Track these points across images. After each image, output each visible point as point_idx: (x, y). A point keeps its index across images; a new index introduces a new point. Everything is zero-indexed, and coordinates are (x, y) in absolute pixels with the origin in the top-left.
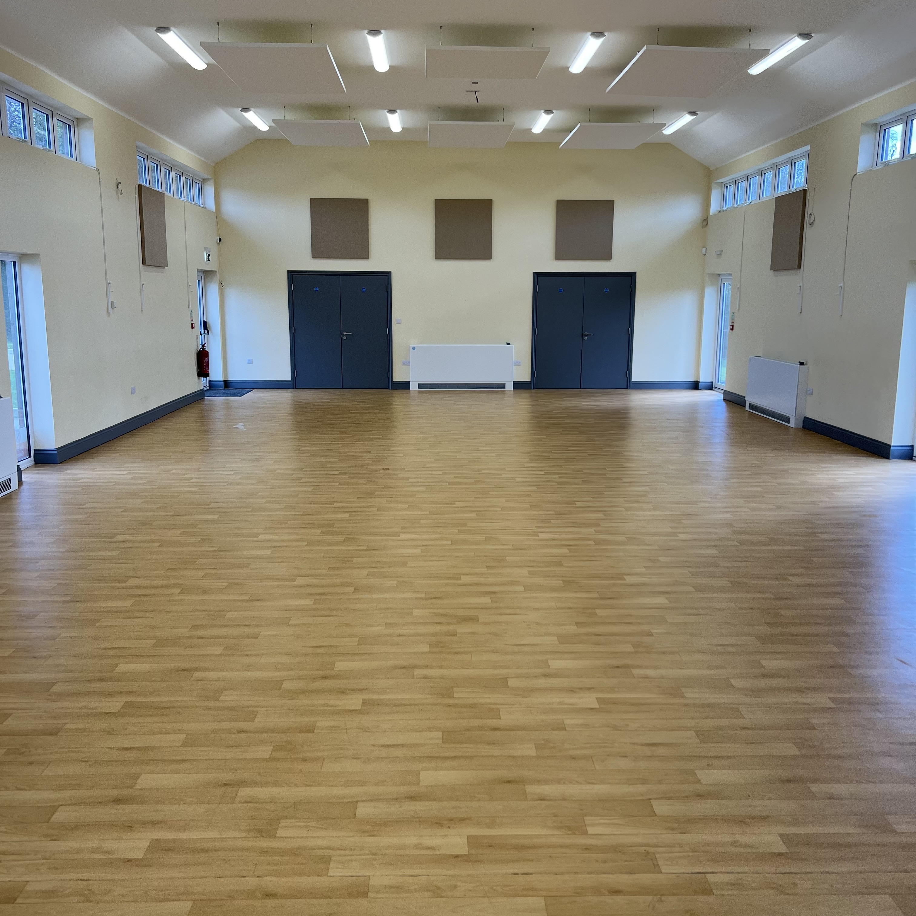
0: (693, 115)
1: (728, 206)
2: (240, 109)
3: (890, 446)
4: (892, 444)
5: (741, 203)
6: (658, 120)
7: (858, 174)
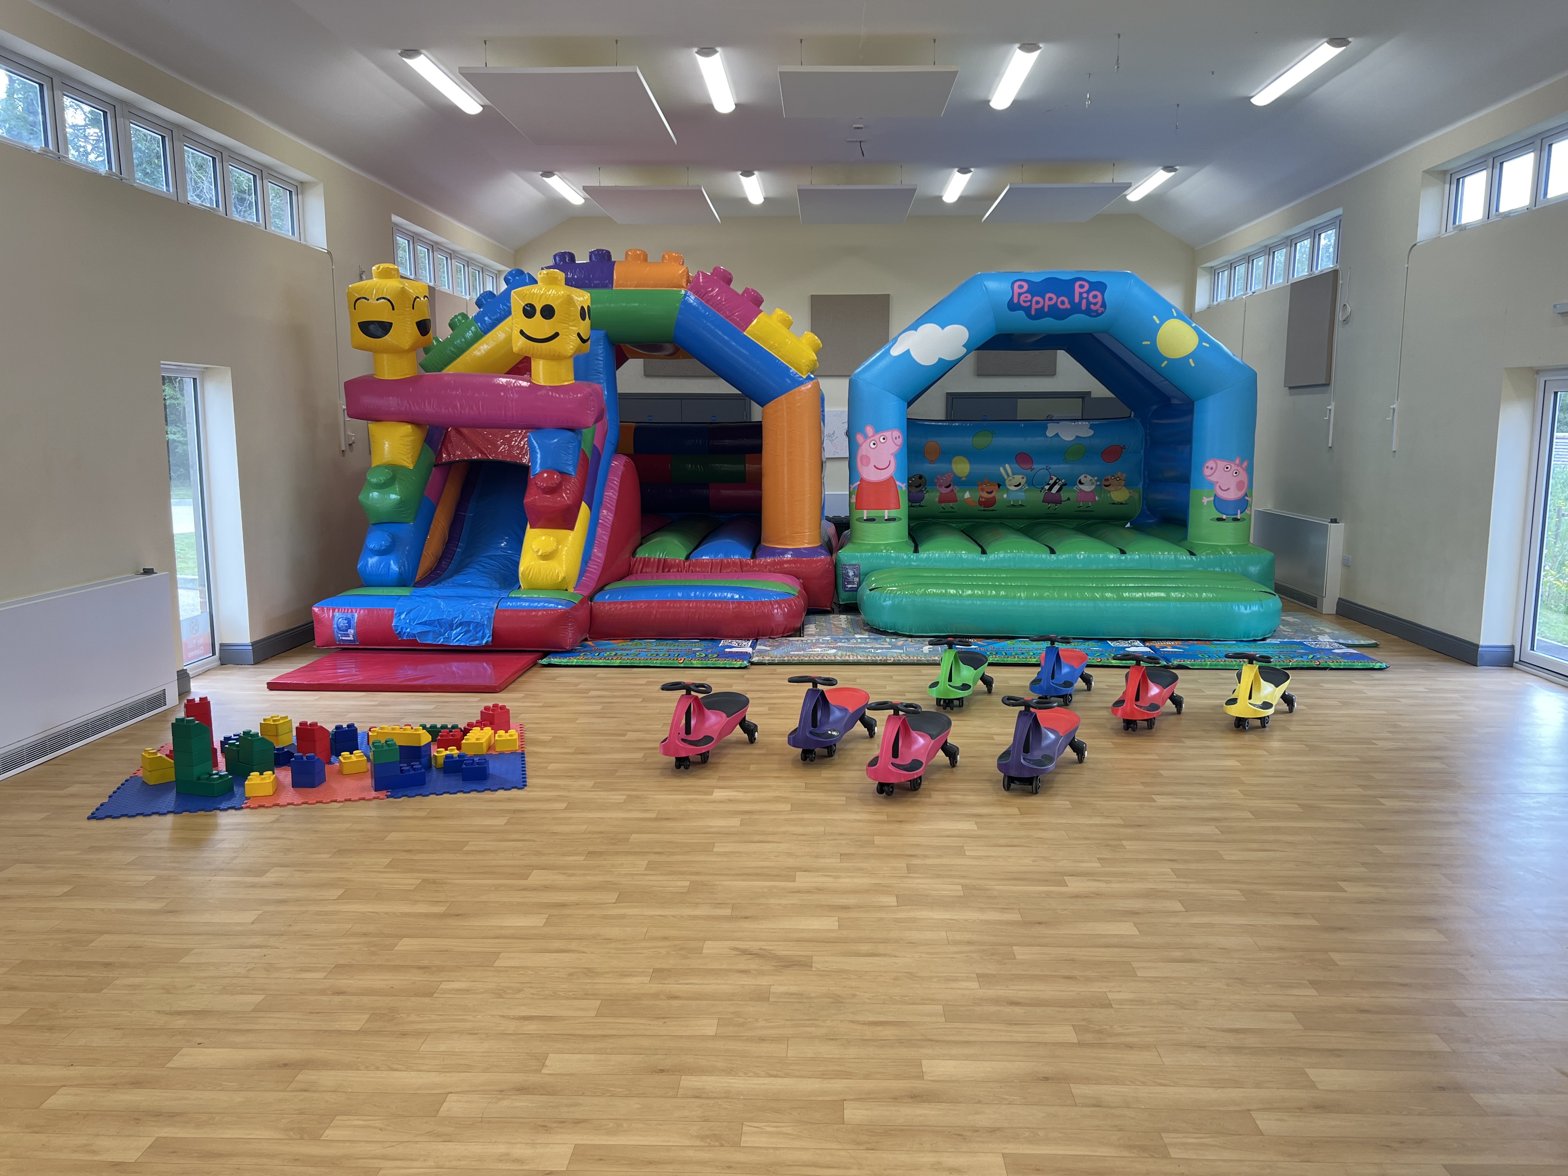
0: (1170, 171)
1: (1222, 297)
2: (541, 173)
3: (1477, 646)
4: (1481, 643)
5: (1239, 294)
6: (1121, 178)
7: (1418, 244)
